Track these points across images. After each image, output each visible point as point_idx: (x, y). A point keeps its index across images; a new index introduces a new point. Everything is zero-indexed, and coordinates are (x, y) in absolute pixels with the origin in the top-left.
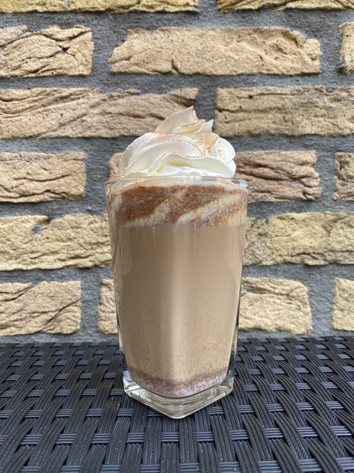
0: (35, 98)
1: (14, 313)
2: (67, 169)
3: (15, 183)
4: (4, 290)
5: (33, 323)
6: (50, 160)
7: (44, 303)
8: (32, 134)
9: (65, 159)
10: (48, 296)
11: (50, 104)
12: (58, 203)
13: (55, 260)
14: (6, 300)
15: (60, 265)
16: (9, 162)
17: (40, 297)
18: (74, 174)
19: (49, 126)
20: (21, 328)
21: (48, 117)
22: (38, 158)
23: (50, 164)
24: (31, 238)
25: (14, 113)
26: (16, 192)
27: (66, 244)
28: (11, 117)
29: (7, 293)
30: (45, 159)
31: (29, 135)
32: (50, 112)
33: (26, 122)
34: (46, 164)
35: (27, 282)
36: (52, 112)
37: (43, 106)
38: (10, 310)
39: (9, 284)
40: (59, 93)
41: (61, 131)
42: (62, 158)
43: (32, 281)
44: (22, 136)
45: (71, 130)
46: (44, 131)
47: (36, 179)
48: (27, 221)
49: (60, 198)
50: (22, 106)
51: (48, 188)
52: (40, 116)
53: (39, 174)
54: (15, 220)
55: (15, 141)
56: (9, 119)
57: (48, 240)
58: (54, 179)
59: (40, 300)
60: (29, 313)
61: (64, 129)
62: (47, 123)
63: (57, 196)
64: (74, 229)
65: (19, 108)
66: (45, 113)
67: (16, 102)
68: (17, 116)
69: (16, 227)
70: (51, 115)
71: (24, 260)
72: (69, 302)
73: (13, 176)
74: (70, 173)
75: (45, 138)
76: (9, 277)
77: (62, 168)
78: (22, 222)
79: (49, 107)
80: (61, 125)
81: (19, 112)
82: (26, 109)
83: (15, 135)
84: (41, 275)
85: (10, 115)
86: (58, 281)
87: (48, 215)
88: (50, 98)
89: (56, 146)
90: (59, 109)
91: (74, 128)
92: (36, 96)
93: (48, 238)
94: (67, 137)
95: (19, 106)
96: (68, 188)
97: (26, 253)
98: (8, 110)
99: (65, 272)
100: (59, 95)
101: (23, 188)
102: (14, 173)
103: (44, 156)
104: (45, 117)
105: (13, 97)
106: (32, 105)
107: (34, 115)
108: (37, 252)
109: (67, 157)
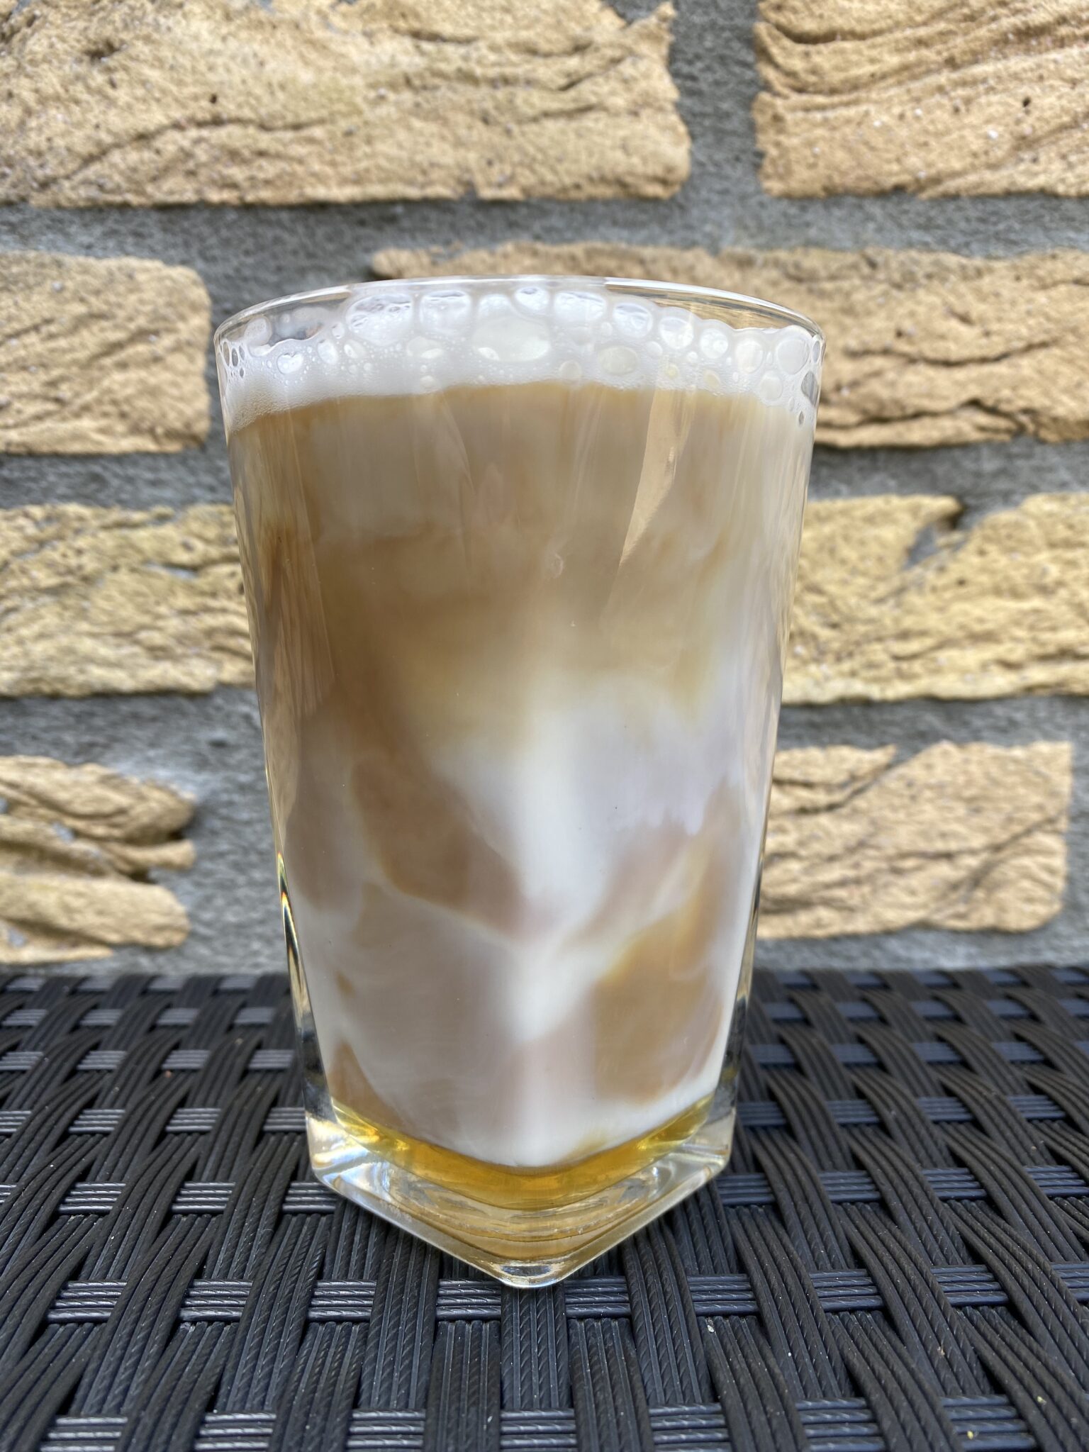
0: (922, 32)
1: (832, 859)
2: (1048, 318)
3: (847, 369)
4: (797, 775)
5: (898, 893)
6: (986, 282)
7: (945, 820)
8: (905, 178)
9: (1040, 279)
10: (958, 797)
11: (976, 57)
12: (999, 449)
13: (984, 667)
14: (803, 811)
15: (1001, 682)
16: (828, 286)
17: (931, 801)
18: (1071, 338)
19: (976, 145)
20: (851, 910)
21: (974, 108)
22: (937, 275)
23: (982, 297)
24: (896, 582)
25: (833, 91)
26: (849, 405)
27: (1026, 605)
28: (822, 108)
29: (808, 785)
30: (965, 278)
31: (894, 180)
32: (981, 88)
33: (885, 129)
34: (970, 298)
35: (882, 744)
36: (991, 90)
37: (952, 63)
38: (817, 847)
39: (814, 753)
40: (1017, 12)
41: (1022, 167)
42: (1030, 276)
43: (896, 740)
44: (866, 185)
45: (1057, 166)
46: (957, 165)
47: (930, 354)
48: (885, 517)
49: (1008, 431)
50: (873, 61)
51: (974, 391)
52: (940, 106)
53: (942, 337)
54: (844, 513)
55: (838, 204)
56: (818, 116)
57: (963, 591)
58: (998, 359)
59: (929, 812)
60: (890, 859)
61: (1035, 160)
62: (967, 132)
63: (1002, 423)
64: (1059, 552)
65: (855, 72)
66: (961, 92)
67: (848, 45)
68: (847, 104)
69: (847, 539)
70: (983, 100)
71: (871, 665)
72: (1035, 817)
73: (841, 343)
74: (1056, 334)
75: (955, 197)
76: (813, 725)
77: (1029, 313)
78: (870, 520)
79: (978, 70)
80: (1024, 143)
81: (855, 85)
82: (884, 77)
83: (837, 179)
84: (932, 719)
85: (820, 99)
86: (996, 742)
87: (959, 497)
88: (983, 32)
89: (1001, 227)
90: (1016, 77)
91: (1073, 158)
92: (925, 24)
93: (961, 583)
94: (1047, 195)
95: (857, 64)
96: (1046, 393)
97: (880, 639)
98: (812, 79)
99: (1017, 709)
100: (1018, 21)
101: (878, 389)
102: (844, 329)
103: (963, 268)
104: (963, 108)
105: (840, 22)
106: (912, 56)
107: (918, 100)
108: (923, 633)
109: (1051, 273)
